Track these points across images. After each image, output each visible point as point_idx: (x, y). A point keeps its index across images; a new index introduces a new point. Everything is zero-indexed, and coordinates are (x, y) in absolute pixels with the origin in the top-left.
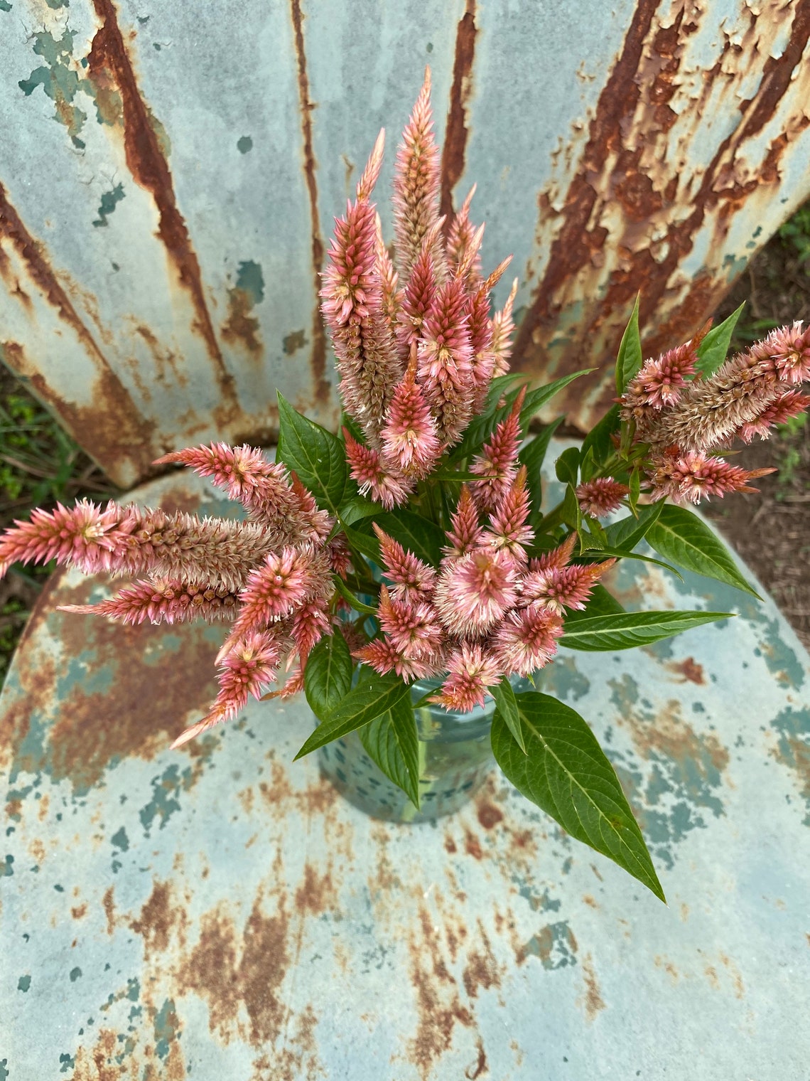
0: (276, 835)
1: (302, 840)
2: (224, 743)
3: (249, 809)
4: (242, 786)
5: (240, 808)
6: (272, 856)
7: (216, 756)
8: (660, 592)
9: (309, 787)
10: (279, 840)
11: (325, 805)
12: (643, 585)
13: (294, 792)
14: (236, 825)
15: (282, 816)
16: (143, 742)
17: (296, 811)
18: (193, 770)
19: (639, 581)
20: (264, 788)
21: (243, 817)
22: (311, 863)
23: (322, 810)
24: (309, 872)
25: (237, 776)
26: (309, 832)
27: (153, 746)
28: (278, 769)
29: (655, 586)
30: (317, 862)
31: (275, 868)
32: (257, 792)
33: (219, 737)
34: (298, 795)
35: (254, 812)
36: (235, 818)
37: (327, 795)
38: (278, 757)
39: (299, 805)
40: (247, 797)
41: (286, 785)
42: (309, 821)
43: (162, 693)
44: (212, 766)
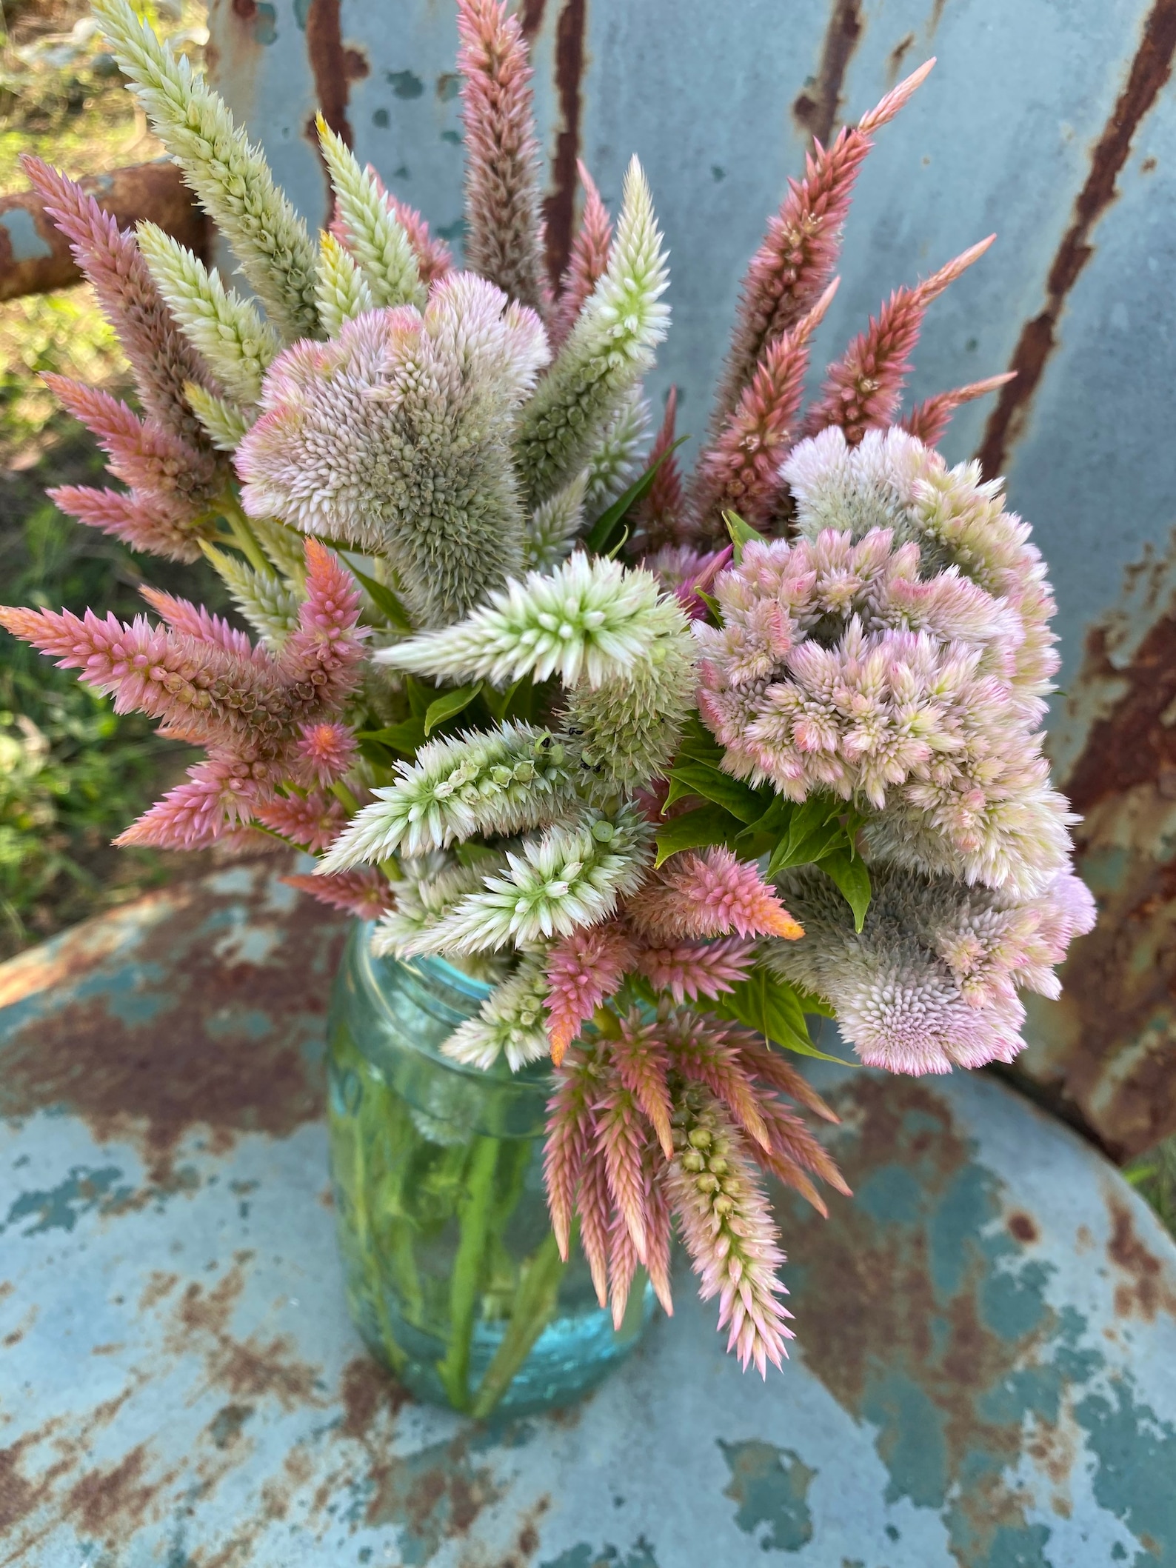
0: (145, 1369)
1: (170, 1407)
2: (202, 1194)
3: (148, 1302)
4: (169, 1265)
5: (139, 1291)
6: (110, 1392)
7: (178, 1204)
8: (1058, 1470)
9: (251, 1342)
10: (143, 1379)
11: (246, 1385)
12: (1031, 1435)
13: (225, 1331)
14: (113, 1309)
15: (179, 1349)
16: (112, 1113)
17: (203, 1359)
18: (134, 1195)
19: (1030, 1424)
20: (193, 1291)
21: (131, 1308)
22: (148, 1450)
23: (235, 1390)
24: (134, 1462)
25: (176, 1248)
26: (189, 1404)
27: (119, 1128)
28: (233, 1284)
29: (1056, 1453)
30: (156, 1457)
31: (98, 1413)
32: (180, 1290)
33: (204, 1180)
34: (225, 1341)
35: (150, 1313)
36: (120, 1300)
37: (261, 1374)
38: (249, 1267)
39: (213, 1355)
40: (161, 1285)
41: (223, 1313)
42: (203, 1391)
43: (190, 1074)
44: (160, 1210)
